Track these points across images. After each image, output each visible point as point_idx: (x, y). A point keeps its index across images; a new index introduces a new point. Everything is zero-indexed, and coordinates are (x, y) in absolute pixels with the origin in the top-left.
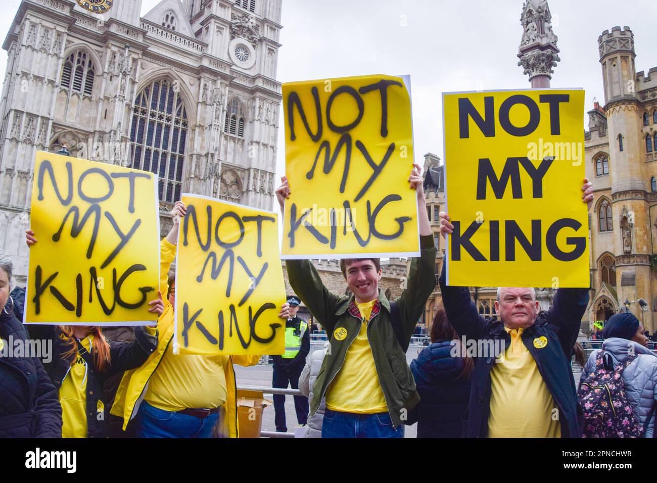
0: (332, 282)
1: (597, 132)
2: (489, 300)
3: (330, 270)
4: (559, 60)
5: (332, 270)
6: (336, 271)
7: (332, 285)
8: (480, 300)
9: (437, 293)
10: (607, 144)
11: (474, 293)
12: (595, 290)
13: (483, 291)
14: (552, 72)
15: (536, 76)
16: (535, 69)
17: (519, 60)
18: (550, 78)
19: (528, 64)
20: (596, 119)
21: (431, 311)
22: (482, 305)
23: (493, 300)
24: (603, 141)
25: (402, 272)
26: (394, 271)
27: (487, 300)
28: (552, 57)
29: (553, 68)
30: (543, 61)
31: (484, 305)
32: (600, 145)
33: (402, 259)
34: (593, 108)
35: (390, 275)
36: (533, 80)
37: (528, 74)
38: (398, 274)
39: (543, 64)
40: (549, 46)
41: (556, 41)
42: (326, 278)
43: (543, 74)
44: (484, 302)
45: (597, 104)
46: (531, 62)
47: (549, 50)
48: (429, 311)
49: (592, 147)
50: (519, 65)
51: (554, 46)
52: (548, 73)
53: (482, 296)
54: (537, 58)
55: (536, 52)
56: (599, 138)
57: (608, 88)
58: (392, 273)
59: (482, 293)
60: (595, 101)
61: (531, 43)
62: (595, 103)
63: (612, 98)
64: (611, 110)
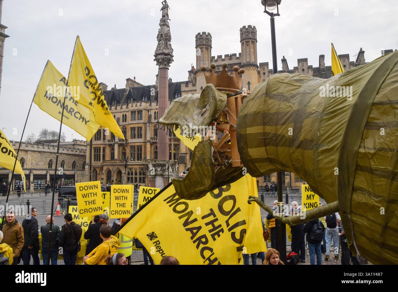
0: (40, 157)
1: (191, 84)
2: (133, 168)
3: (39, 150)
4: (173, 61)
5: (40, 150)
6: (42, 151)
7: (40, 160)
8: (128, 168)
9: (104, 164)
10: (196, 90)
11: (125, 164)
12: (186, 164)
13: (130, 164)
14: (170, 66)
15: (162, 68)
16: (162, 64)
17: (154, 58)
18: (168, 69)
19: (159, 61)
20: (192, 76)
21: (100, 174)
22: (129, 171)
23: (135, 168)
24: (194, 88)
25: (82, 151)
26: (78, 150)
27: (132, 168)
28: (170, 59)
29: (170, 64)
30: (166, 61)
31: (130, 171)
32: (192, 90)
33: (81, 141)
34: (191, 69)
35: (76, 152)
36: (161, 69)
37: (158, 66)
38: (80, 152)
39: (166, 63)
40: (168, 54)
41: (172, 52)
42: (36, 155)
43: (165, 67)
44: (131, 169)
45: (193, 67)
46: (160, 61)
47: (169, 56)
48: (99, 174)
49: (189, 91)
50: (154, 60)
51: (171, 54)
52: (167, 67)
53: (130, 166)
54: (163, 59)
55: (163, 56)
56: (192, 87)
57: (198, 62)
58: (77, 151)
59: (129, 164)
60: (192, 66)
61: (161, 51)
62: (192, 67)
63: (200, 68)
64: (199, 74)
